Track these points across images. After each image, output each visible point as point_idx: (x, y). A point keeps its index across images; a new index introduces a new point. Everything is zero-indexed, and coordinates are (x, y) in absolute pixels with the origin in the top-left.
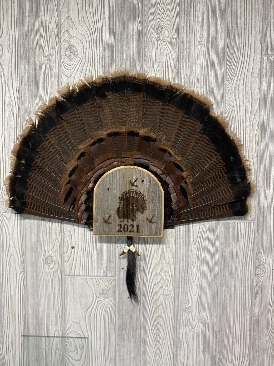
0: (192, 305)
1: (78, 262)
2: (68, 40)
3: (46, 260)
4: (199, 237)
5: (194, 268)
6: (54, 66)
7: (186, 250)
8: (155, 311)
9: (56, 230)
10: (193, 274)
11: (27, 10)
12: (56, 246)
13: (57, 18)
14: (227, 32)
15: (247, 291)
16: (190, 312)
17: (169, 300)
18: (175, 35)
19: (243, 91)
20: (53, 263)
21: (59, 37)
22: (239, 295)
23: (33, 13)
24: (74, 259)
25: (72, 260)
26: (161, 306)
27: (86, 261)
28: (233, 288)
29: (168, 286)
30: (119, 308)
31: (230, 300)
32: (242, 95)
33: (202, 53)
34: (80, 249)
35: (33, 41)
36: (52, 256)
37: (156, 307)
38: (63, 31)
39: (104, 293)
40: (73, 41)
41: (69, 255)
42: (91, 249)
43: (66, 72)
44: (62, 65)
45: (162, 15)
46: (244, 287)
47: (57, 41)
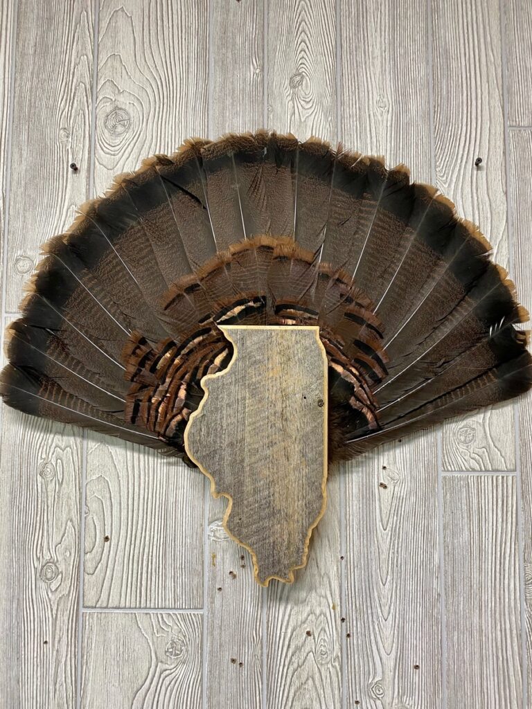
0: (383, 679)
1: (117, 574)
2: (112, 98)
3: (42, 569)
4: (392, 511)
5: (384, 585)
6: (80, 147)
7: (365, 542)
8: (298, 694)
9: (69, 498)
10: (383, 601)
11: (32, 43)
12: (68, 535)
13: (91, 57)
14: (433, 84)
15: (509, 641)
16: (380, 696)
17: (330, 666)
18: (329, 90)
19: (472, 197)
20: (60, 576)
21: (95, 93)
22: (490, 651)
23: (43, 49)
24: (107, 567)
25: (104, 568)
26: (310, 682)
27: (135, 571)
28: (476, 634)
29: (325, 631)
30: (210, 688)
31: (471, 664)
32: (470, 204)
33: (385, 124)
34: (123, 543)
35: (41, 100)
36: (57, 561)
37: (297, 684)
38: (102, 82)
39: (174, 650)
40: (123, 101)
41: (98, 559)
42: (147, 543)
43: (105, 158)
44: (98, 146)
45: (303, 52)
46: (501, 631)
47: (90, 101)
